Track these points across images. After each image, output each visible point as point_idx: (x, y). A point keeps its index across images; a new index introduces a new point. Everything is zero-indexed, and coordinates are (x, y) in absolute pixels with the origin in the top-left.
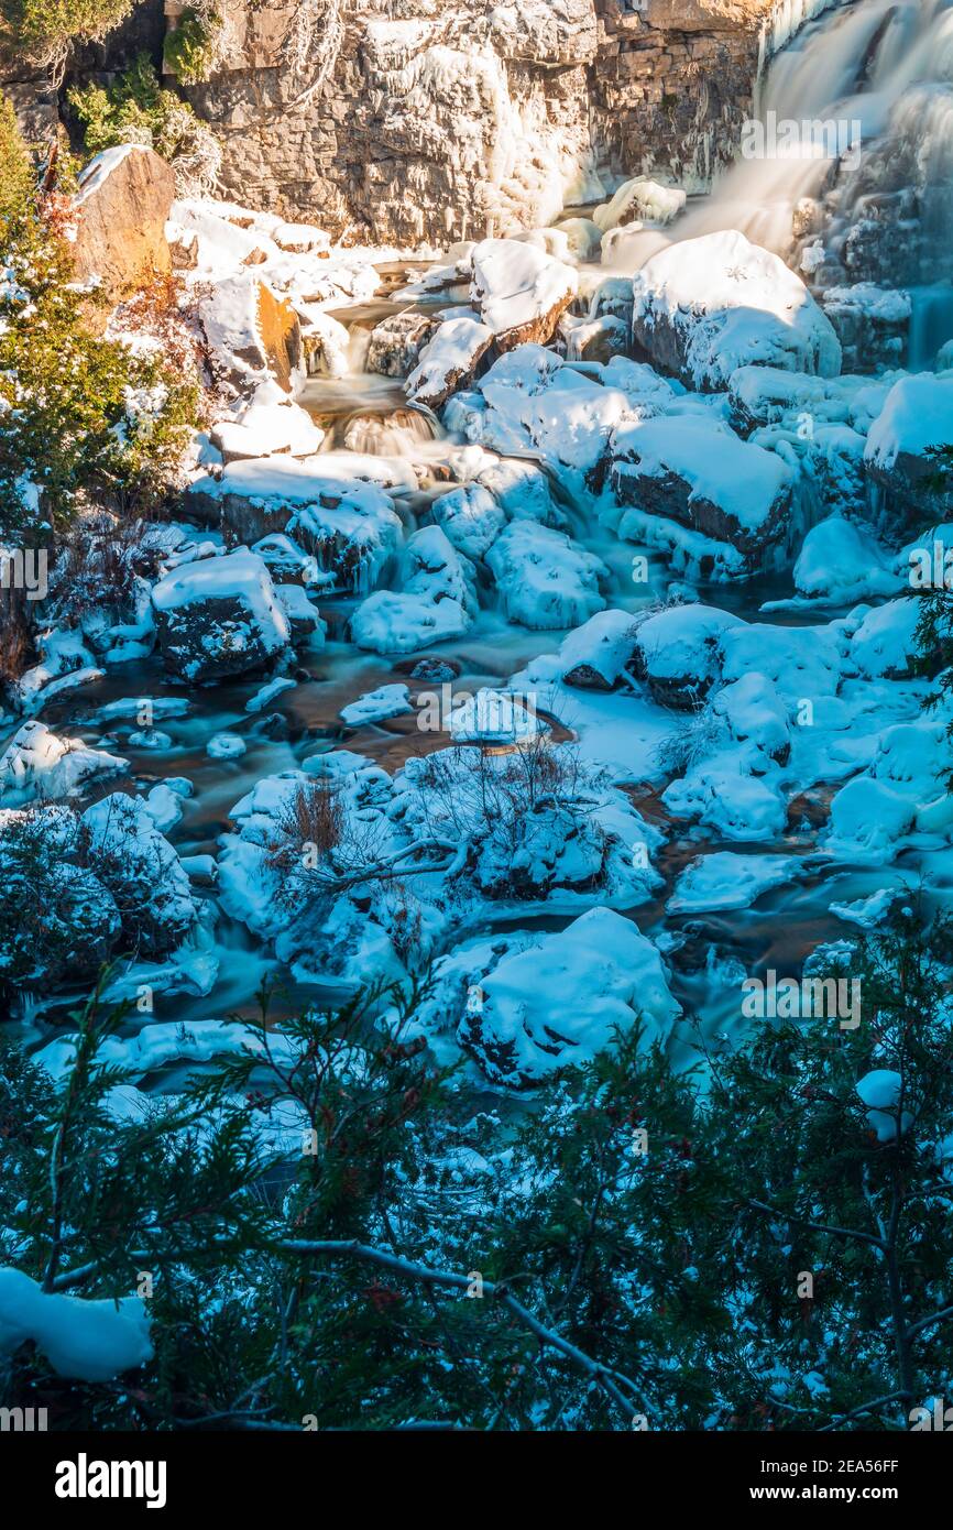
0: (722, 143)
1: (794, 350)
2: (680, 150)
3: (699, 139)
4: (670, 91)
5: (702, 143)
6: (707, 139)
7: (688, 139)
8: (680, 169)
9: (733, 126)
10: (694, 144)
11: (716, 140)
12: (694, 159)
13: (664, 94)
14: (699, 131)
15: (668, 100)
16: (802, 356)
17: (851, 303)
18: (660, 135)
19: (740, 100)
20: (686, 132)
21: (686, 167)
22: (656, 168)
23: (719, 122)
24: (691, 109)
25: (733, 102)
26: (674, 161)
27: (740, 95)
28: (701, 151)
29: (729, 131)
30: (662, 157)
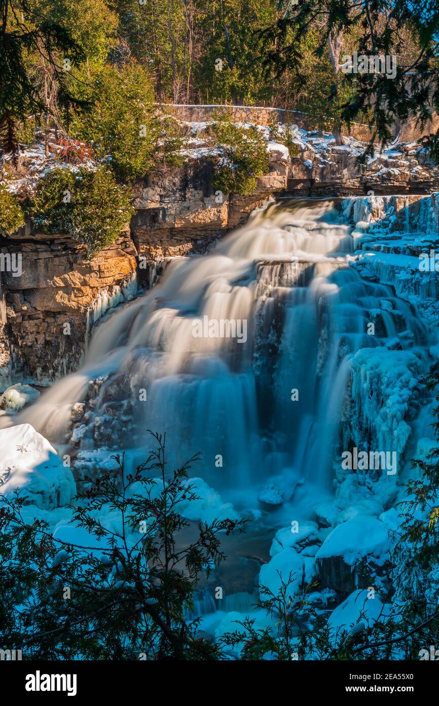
0: (72, 364)
1: (42, 493)
2: (53, 366)
3: (61, 362)
4: (48, 339)
5: (63, 363)
6: (65, 361)
7: (56, 361)
8: (53, 375)
9: (77, 356)
10: (59, 364)
11: (70, 362)
12: (59, 371)
13: (45, 340)
14: (62, 358)
15: (47, 343)
16: (47, 495)
17: (90, 461)
18: (44, 359)
19: (80, 344)
20: (56, 358)
21: (56, 374)
22: (43, 374)
23: (71, 354)
24: (57, 347)
25: (78, 345)
26: (51, 371)
27: (80, 341)
28: (62, 367)
29: (75, 358)
30: (45, 369)
